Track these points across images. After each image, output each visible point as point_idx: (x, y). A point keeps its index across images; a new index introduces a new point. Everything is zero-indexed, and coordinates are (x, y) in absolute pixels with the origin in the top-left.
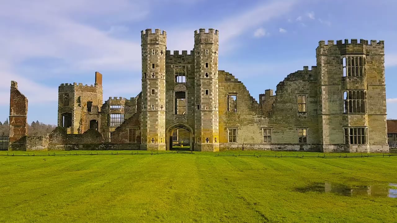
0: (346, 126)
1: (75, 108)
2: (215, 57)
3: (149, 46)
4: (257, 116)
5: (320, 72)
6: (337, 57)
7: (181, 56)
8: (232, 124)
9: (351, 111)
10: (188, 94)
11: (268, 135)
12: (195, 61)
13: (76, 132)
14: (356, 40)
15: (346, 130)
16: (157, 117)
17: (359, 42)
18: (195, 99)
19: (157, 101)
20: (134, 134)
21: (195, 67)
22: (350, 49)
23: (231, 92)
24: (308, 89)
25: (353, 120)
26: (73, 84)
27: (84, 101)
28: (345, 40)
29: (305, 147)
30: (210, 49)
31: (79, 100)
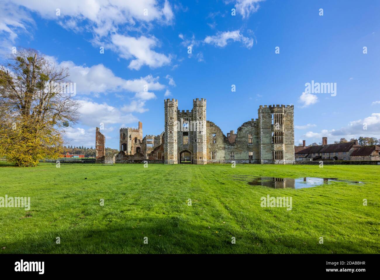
0: (273, 150)
1: (128, 141)
2: (204, 113)
3: (168, 108)
4: (227, 145)
5: (260, 122)
6: (269, 114)
7: (186, 114)
8: (214, 150)
9: (276, 142)
10: (190, 133)
11: (233, 155)
12: (194, 115)
13: (129, 154)
14: (279, 105)
15: (273, 152)
16: (173, 146)
17: (280, 106)
18: (194, 136)
19: (173, 137)
20: (161, 155)
21: (194, 119)
22: (276, 110)
23: (213, 132)
24: (253, 131)
25: (276, 147)
26: (127, 128)
27: (133, 137)
28: (273, 105)
29: (252, 161)
30: (201, 109)
31: (130, 137)
